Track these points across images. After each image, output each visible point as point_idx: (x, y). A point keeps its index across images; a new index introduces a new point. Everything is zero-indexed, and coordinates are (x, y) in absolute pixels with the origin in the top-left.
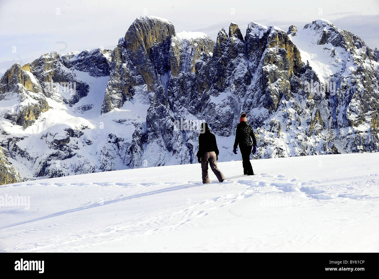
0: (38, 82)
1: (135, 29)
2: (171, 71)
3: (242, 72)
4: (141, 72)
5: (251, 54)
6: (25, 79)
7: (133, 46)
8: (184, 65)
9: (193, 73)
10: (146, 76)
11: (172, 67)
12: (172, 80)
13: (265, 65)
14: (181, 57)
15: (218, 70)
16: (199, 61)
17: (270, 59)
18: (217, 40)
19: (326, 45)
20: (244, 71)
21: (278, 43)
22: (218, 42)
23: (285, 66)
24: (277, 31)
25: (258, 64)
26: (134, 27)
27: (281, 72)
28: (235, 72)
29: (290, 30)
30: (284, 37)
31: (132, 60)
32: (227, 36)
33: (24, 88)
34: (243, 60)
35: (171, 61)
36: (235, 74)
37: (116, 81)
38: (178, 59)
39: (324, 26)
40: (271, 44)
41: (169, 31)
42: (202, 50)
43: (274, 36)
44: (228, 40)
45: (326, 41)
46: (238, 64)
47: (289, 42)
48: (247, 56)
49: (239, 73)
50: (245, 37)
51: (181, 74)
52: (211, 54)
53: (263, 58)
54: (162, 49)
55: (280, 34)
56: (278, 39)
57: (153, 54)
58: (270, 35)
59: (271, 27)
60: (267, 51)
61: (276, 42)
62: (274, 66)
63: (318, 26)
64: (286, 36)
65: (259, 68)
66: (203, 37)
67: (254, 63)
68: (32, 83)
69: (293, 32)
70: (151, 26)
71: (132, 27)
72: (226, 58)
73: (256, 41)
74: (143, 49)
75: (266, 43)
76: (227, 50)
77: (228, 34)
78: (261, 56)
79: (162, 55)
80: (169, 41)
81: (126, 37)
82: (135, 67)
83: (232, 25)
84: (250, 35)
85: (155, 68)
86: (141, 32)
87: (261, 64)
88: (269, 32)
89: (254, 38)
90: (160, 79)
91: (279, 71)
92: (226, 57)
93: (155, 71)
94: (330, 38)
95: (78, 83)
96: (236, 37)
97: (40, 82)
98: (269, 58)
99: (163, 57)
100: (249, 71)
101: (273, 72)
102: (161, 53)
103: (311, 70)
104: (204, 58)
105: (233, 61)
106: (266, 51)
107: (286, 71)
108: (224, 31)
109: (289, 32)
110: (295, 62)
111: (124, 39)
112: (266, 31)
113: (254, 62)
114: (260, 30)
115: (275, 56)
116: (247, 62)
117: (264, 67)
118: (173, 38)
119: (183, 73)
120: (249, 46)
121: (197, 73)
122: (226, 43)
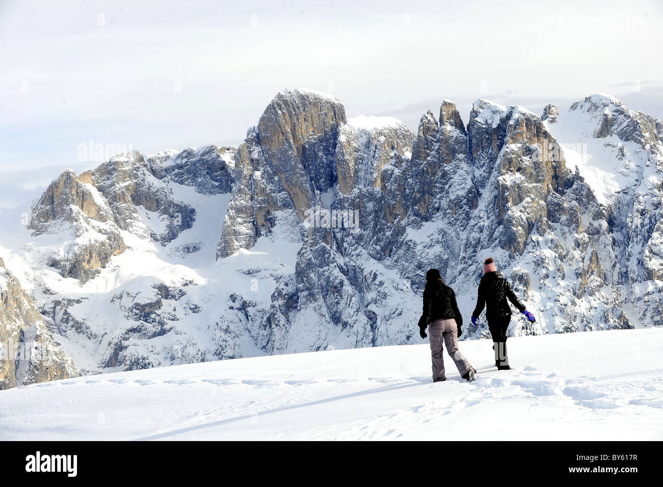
0: (106, 203)
1: (276, 112)
2: (338, 185)
3: (463, 186)
4: (286, 187)
5: (478, 155)
6: (84, 197)
7: (272, 141)
8: (362, 174)
9: (378, 188)
10: (294, 194)
11: (340, 177)
12: (340, 199)
13: (502, 175)
14: (356, 160)
15: (421, 183)
16: (388, 166)
17: (511, 165)
18: (420, 130)
19: (608, 139)
20: (466, 184)
21: (524, 136)
22: (422, 135)
23: (538, 176)
24: (524, 115)
25: (490, 173)
26: (274, 108)
27: (530, 186)
28: (450, 186)
29: (545, 114)
30: (535, 124)
31: (271, 165)
32: (436, 123)
33: (82, 213)
34: (464, 165)
35: (338, 167)
36: (450, 190)
37: (242, 201)
38: (352, 164)
39: (605, 106)
40: (512, 138)
41: (335, 114)
42: (393, 148)
43: (518, 123)
44: (438, 132)
45: (608, 131)
46: (455, 173)
47: (544, 133)
48: (471, 160)
49: (458, 187)
50: (468, 126)
51: (356, 191)
52: (408, 155)
53: (498, 161)
54: (323, 146)
55: (528, 120)
56: (524, 128)
57: (306, 155)
58: (511, 122)
59: (513, 108)
60: (507, 149)
61: (521, 134)
62: (518, 175)
63: (595, 105)
64: (539, 123)
65: (492, 179)
66: (394, 126)
67: (484, 171)
68: (95, 204)
69: (552, 116)
70: (304, 105)
71: (270, 108)
72: (435, 163)
73: (487, 133)
74: (291, 147)
75: (505, 136)
76: (436, 148)
77: (438, 120)
78: (496, 158)
79: (322, 157)
80: (335, 134)
81: (260, 125)
82: (276, 178)
83: (445, 104)
84: (477, 121)
85: (311, 179)
86: (287, 117)
87: (495, 173)
88: (509, 117)
89: (484, 126)
90: (320, 199)
91: (526, 184)
92: (435, 160)
93: (311, 185)
94: (615, 127)
95: (177, 205)
96: (452, 125)
97: (110, 204)
98: (510, 161)
99: (325, 160)
100: (474, 184)
101: (516, 186)
102: (320, 154)
103: (582, 182)
104: (397, 162)
105: (448, 168)
106: (504, 149)
107: (540, 185)
108: (432, 114)
109: (544, 117)
110: (556, 168)
111: (256, 129)
112: (504, 115)
113: (484, 168)
114: (494, 112)
115: (519, 159)
116: (471, 169)
117: (500, 178)
118: (342, 127)
119: (359, 188)
120: (474, 141)
121: (384, 187)
122: (434, 137)
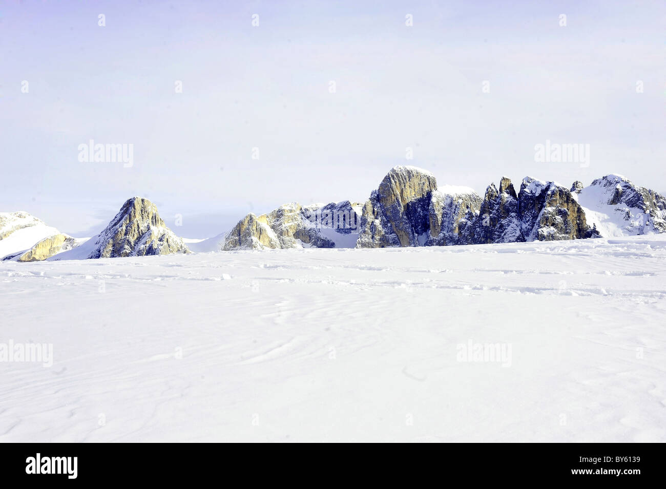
0: (275, 237)
1: (390, 181)
2: (430, 231)
3: (514, 234)
4: (395, 230)
5: (525, 214)
6: (260, 231)
7: (387, 200)
8: (446, 224)
9: (456, 232)
10: (400, 235)
11: (431, 225)
12: (431, 240)
13: (541, 228)
14: (443, 214)
15: (485, 231)
16: (464, 220)
17: (547, 221)
18: (486, 196)
19: (618, 206)
20: (516, 233)
21: (558, 202)
22: (487, 199)
23: (566, 230)
24: (558, 188)
25: (533, 226)
26: (389, 178)
27: (560, 236)
28: (505, 234)
29: (574, 187)
30: (566, 194)
31: (386, 216)
32: (497, 192)
33: (259, 242)
34: (515, 220)
35: (430, 219)
36: (505, 237)
37: (366, 239)
38: (440, 217)
39: (617, 183)
40: (549, 203)
41: (430, 184)
42: (467, 207)
43: (553, 193)
44: (498, 197)
45: (618, 200)
46: (508, 225)
47: (572, 201)
48: (520, 217)
49: (510, 235)
50: (519, 194)
51: (442, 235)
52: (478, 212)
53: (539, 219)
54: (421, 204)
55: (561, 191)
56: (558, 196)
57: (410, 209)
58: (549, 192)
59: (550, 183)
60: (545, 211)
61: (555, 201)
62: (552, 228)
63: (610, 183)
64: (569, 194)
65: (534, 230)
66: (469, 193)
67: (529, 225)
68: (268, 237)
69: (578, 189)
70: (410, 177)
71: (387, 178)
72: (495, 218)
73: (532, 199)
74: (399, 205)
75: (545, 202)
76: (496, 208)
77: (498, 190)
78: (537, 217)
79: (420, 212)
80: (429, 195)
81: (379, 189)
82: (389, 225)
83: (504, 179)
84: (525, 191)
85: (412, 226)
86: (398, 184)
87: (536, 226)
88: (548, 188)
89: (530, 195)
90: (417, 239)
91: (558, 235)
92: (496, 216)
93: (412, 230)
94: (624, 197)
95: (322, 240)
96: (508, 193)
97: (279, 237)
98: (547, 219)
99: (422, 214)
100: (522, 233)
101: (551, 236)
102: (419, 210)
103: (598, 234)
104: (469, 217)
105: (504, 222)
106: (543, 210)
107: (567, 235)
108: (494, 186)
109: (573, 189)
110: (579, 224)
111: (377, 191)
112: (544, 188)
113: (529, 223)
114: (537, 185)
115: (553, 218)
116: (519, 223)
117: (539, 230)
118: (434, 193)
119: (443, 233)
120: (523, 204)
121: (460, 233)
122: (495, 201)
